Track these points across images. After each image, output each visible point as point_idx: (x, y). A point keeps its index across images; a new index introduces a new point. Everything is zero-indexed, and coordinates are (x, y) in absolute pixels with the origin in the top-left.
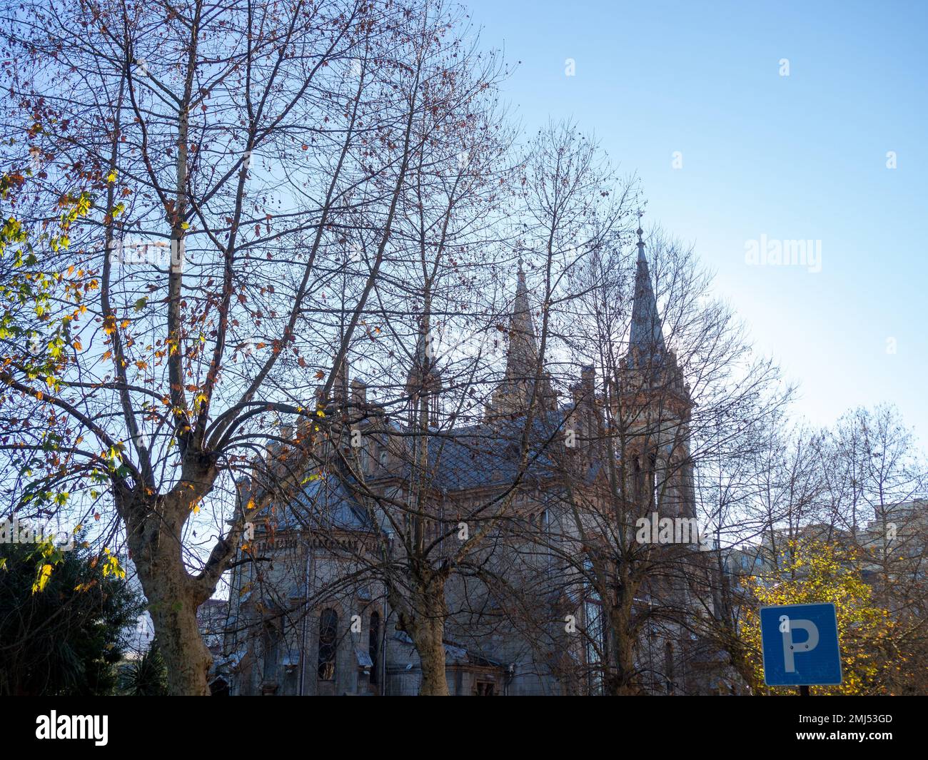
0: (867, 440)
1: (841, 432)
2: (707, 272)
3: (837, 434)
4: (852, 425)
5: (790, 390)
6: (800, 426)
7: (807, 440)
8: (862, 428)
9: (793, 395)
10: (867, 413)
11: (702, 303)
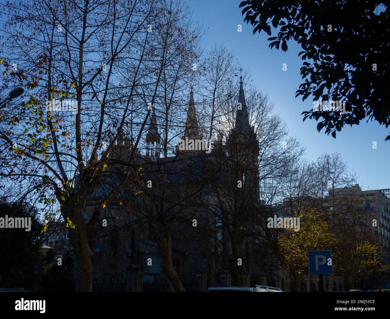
0: (328, 167)
1: (319, 164)
2: (272, 104)
3: (317, 164)
4: (323, 161)
5: (302, 151)
6: (304, 162)
7: (306, 167)
8: (326, 162)
9: (303, 153)
10: (329, 156)
11: (270, 116)
